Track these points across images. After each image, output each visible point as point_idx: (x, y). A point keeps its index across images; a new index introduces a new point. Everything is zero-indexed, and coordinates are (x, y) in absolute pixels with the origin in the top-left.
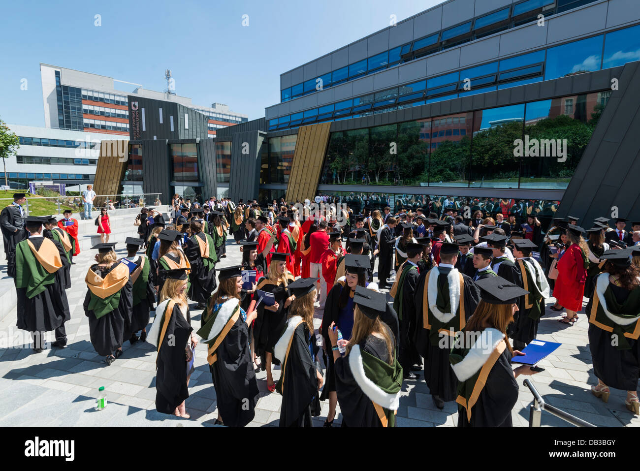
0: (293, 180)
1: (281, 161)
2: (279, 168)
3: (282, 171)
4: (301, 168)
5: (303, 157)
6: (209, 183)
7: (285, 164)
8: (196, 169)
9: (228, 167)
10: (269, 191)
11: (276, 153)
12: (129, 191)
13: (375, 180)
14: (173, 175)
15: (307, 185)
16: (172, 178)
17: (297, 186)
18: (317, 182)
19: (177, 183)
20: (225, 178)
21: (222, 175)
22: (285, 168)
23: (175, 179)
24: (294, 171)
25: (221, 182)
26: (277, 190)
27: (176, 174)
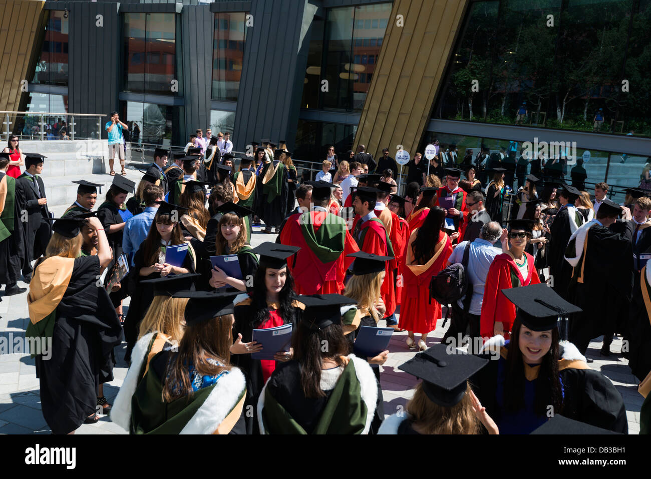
0: (375, 105)
1: (351, 62)
2: (343, 76)
3: (350, 82)
4: (394, 78)
5: (401, 54)
6: (195, 100)
7: (359, 68)
8: (170, 68)
9: (237, 67)
10: (320, 125)
11: (340, 43)
12: (41, 106)
13: (556, 116)
14: (125, 77)
15: (404, 120)
16: (123, 84)
17: (382, 118)
18: (427, 113)
19: (132, 96)
20: (228, 91)
21: (223, 85)
22: (356, 77)
23: (129, 87)
24: (378, 85)
25: (220, 99)
26: (336, 125)
27: (132, 77)
